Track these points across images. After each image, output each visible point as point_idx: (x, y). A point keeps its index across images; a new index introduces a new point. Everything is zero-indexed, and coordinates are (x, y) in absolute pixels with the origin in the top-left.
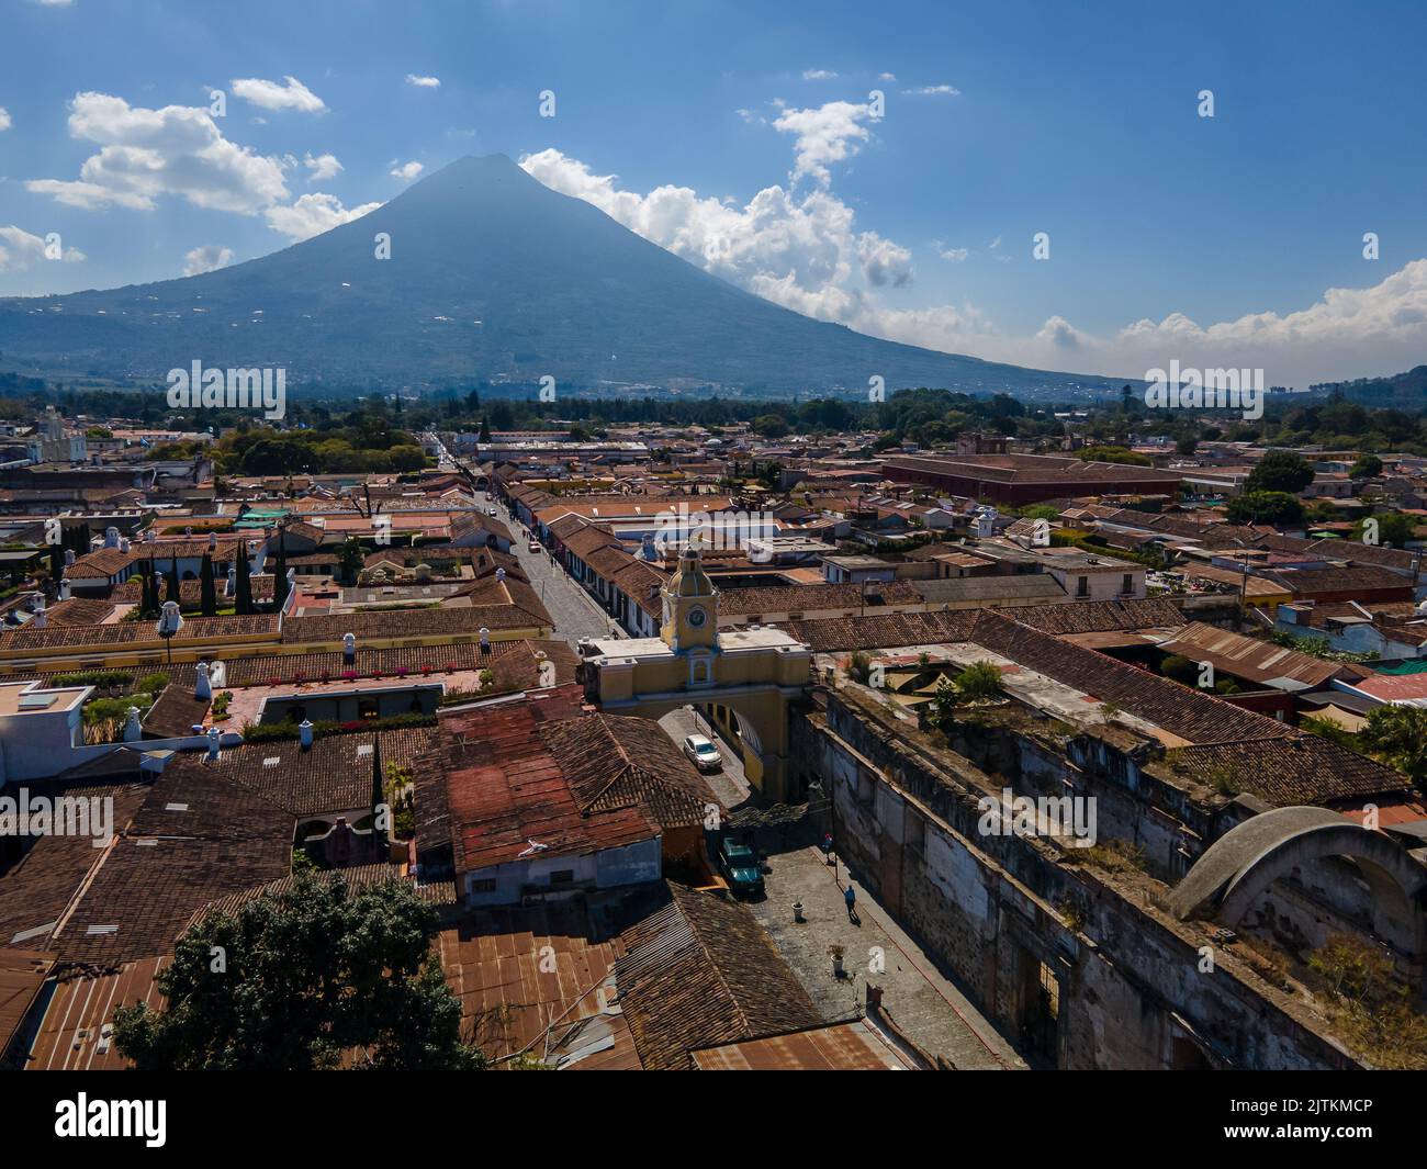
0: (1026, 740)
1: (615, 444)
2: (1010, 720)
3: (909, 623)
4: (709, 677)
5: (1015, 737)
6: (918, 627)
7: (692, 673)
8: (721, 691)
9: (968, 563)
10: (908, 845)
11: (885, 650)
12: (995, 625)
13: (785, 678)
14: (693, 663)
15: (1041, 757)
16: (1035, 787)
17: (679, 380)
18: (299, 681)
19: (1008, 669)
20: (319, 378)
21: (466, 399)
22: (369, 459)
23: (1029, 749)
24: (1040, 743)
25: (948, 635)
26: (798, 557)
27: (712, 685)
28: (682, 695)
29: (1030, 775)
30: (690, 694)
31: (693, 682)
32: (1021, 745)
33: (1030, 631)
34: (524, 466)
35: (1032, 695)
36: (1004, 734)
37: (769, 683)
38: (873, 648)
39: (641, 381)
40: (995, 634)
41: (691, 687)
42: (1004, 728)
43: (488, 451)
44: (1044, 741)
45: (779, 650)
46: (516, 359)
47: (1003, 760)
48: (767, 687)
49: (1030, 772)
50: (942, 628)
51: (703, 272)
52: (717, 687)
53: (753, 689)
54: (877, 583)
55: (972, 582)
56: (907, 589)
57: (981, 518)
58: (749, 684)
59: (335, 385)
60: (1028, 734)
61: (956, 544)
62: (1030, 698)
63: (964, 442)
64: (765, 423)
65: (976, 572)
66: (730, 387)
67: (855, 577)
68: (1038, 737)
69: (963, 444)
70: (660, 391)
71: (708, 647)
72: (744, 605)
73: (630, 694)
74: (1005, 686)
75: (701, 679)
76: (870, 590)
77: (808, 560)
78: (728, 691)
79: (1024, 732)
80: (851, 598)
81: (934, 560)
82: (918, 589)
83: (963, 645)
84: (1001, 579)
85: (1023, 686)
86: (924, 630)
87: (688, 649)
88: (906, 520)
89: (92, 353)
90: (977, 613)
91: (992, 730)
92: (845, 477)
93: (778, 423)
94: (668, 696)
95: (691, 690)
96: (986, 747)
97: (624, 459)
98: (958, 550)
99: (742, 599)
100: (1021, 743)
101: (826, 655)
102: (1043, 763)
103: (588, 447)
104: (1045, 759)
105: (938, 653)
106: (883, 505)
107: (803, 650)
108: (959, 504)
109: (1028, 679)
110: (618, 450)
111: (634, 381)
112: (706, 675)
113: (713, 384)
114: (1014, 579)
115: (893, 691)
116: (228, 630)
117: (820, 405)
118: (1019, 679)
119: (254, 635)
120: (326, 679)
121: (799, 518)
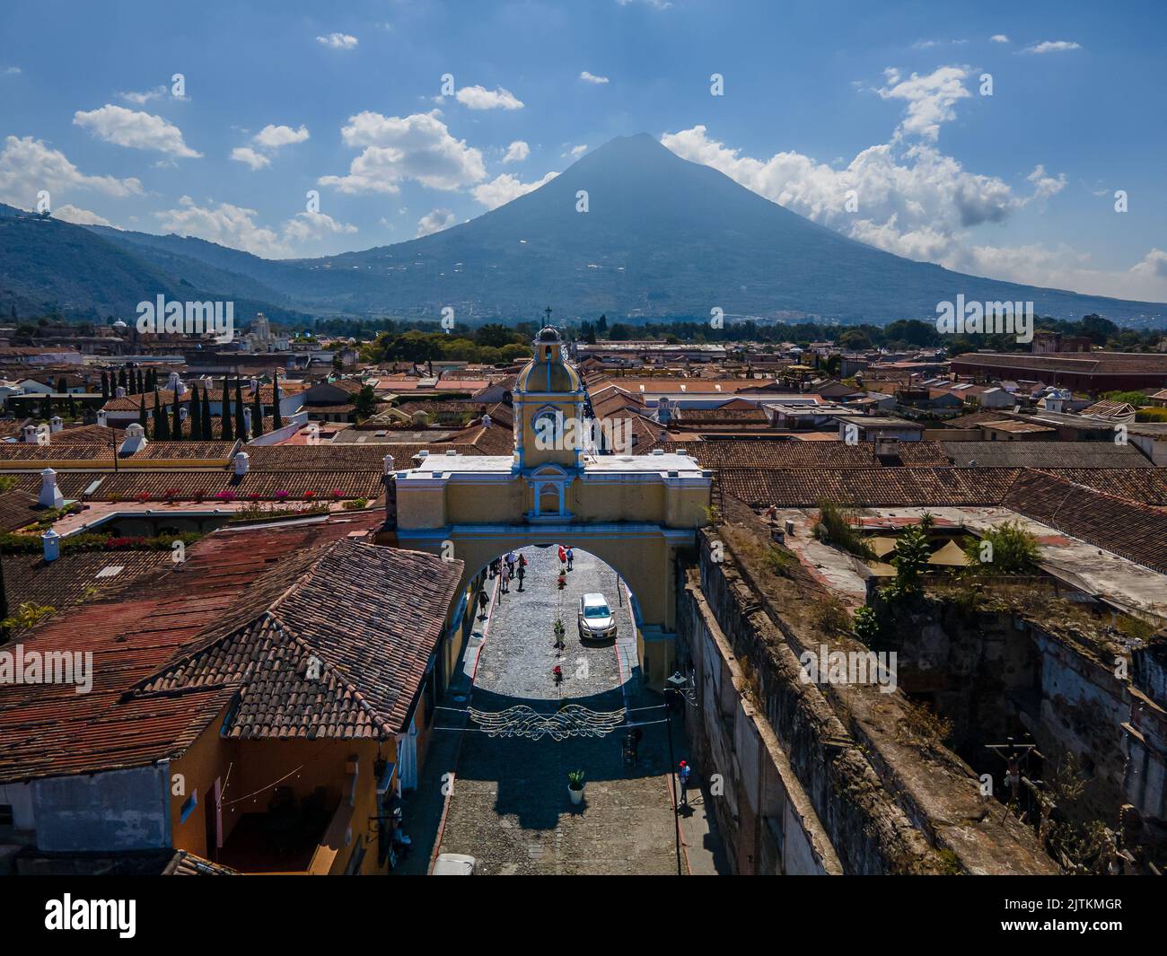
0: (1050, 638)
1: (697, 346)
2: (1026, 604)
3: (918, 480)
4: (562, 507)
5: (1031, 630)
6: (929, 484)
7: (537, 498)
8: (578, 529)
9: (1020, 429)
10: (766, 818)
11: (878, 510)
12: (1041, 486)
13: (671, 517)
14: (537, 487)
15: (1081, 673)
16: (1067, 725)
17: (784, 312)
18: (170, 498)
19: (1050, 541)
20: (499, 313)
21: (597, 322)
22: (483, 354)
23: (1057, 656)
24: (1079, 647)
25: (970, 497)
26: (817, 421)
27: (568, 519)
28: (521, 530)
29: (1058, 703)
30: (533, 530)
31: (537, 513)
32: (1042, 647)
33: (1090, 494)
34: (607, 360)
35: (1087, 576)
36: (1013, 625)
37: (650, 522)
38: (865, 506)
39: (752, 314)
40: (1038, 497)
41: (535, 520)
42: (1013, 614)
43: (585, 350)
44: (1087, 643)
45: (664, 475)
46: (651, 297)
47: (1011, 670)
48: (647, 528)
49: (1057, 696)
50: (964, 488)
51: (809, 221)
52: (574, 523)
53: (627, 529)
54: (894, 441)
55: (1021, 446)
56: (933, 451)
57: (1048, 397)
58: (622, 522)
59: (510, 318)
60: (1057, 629)
61: (1010, 413)
62: (1082, 581)
63: (1044, 342)
64: (850, 337)
65: (1026, 437)
66: (830, 318)
67: (871, 437)
68: (1073, 634)
69: (1041, 344)
70: (767, 321)
71: (565, 467)
72: (728, 458)
73: (440, 522)
74: (1041, 561)
75: (551, 510)
76: (885, 449)
77: (828, 424)
78: (589, 529)
79: (1050, 622)
80: (861, 458)
81: (978, 427)
82: (948, 451)
83: (991, 509)
84: (1061, 445)
85: (1071, 563)
86: (937, 488)
87: (532, 468)
88: (962, 401)
89: (347, 297)
90: (1016, 473)
91: (992, 617)
92: (907, 369)
93: (861, 338)
94: (501, 530)
95: (533, 525)
96: (979, 645)
97: (703, 359)
98: (1010, 417)
99: (726, 452)
100: (1041, 644)
101: (798, 511)
102: (1082, 683)
103: (672, 349)
104: (1088, 678)
105: (950, 516)
106: (938, 387)
107: (700, 476)
108: (1026, 387)
109: (1081, 554)
110: (700, 351)
111: (747, 313)
112: (558, 505)
113: (815, 316)
114: (1078, 445)
115: (875, 558)
116: (183, 454)
117: (905, 326)
118: (1067, 553)
119: (205, 460)
120: (199, 498)
121: (843, 396)
